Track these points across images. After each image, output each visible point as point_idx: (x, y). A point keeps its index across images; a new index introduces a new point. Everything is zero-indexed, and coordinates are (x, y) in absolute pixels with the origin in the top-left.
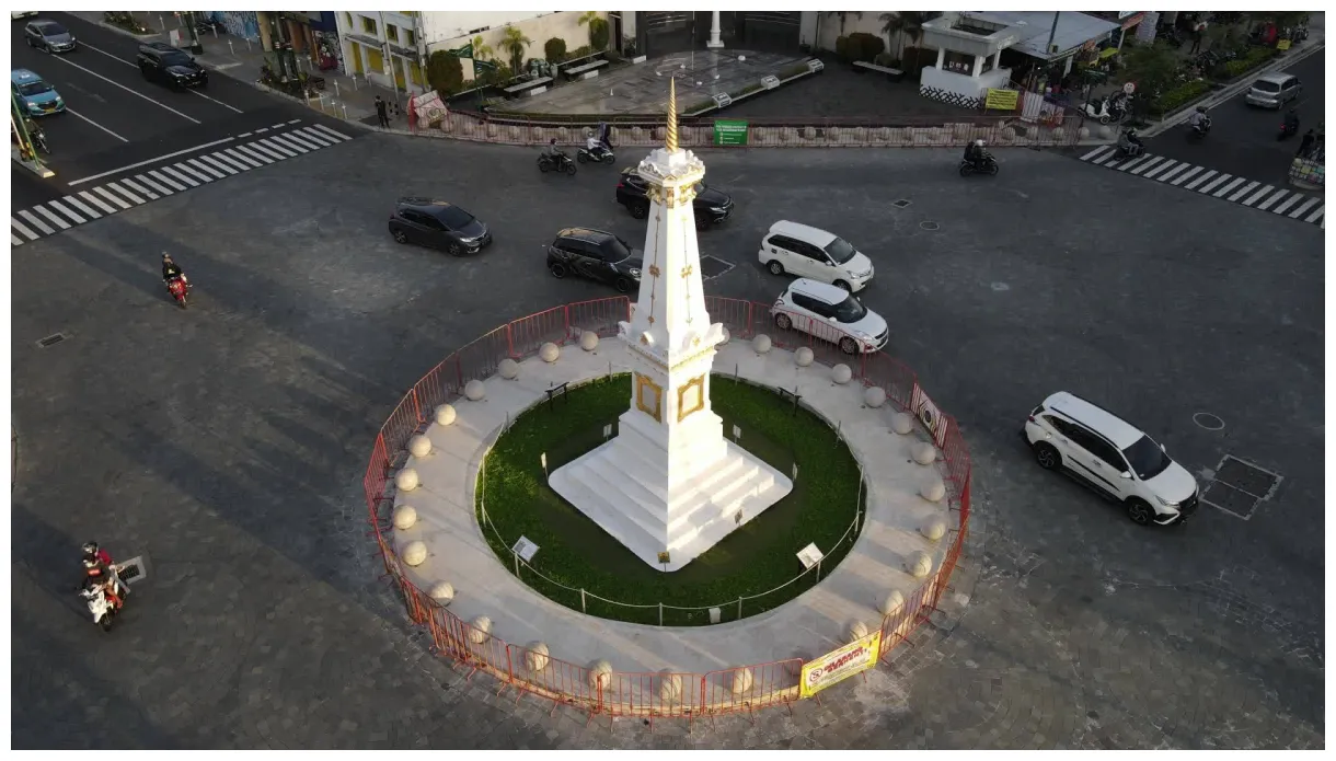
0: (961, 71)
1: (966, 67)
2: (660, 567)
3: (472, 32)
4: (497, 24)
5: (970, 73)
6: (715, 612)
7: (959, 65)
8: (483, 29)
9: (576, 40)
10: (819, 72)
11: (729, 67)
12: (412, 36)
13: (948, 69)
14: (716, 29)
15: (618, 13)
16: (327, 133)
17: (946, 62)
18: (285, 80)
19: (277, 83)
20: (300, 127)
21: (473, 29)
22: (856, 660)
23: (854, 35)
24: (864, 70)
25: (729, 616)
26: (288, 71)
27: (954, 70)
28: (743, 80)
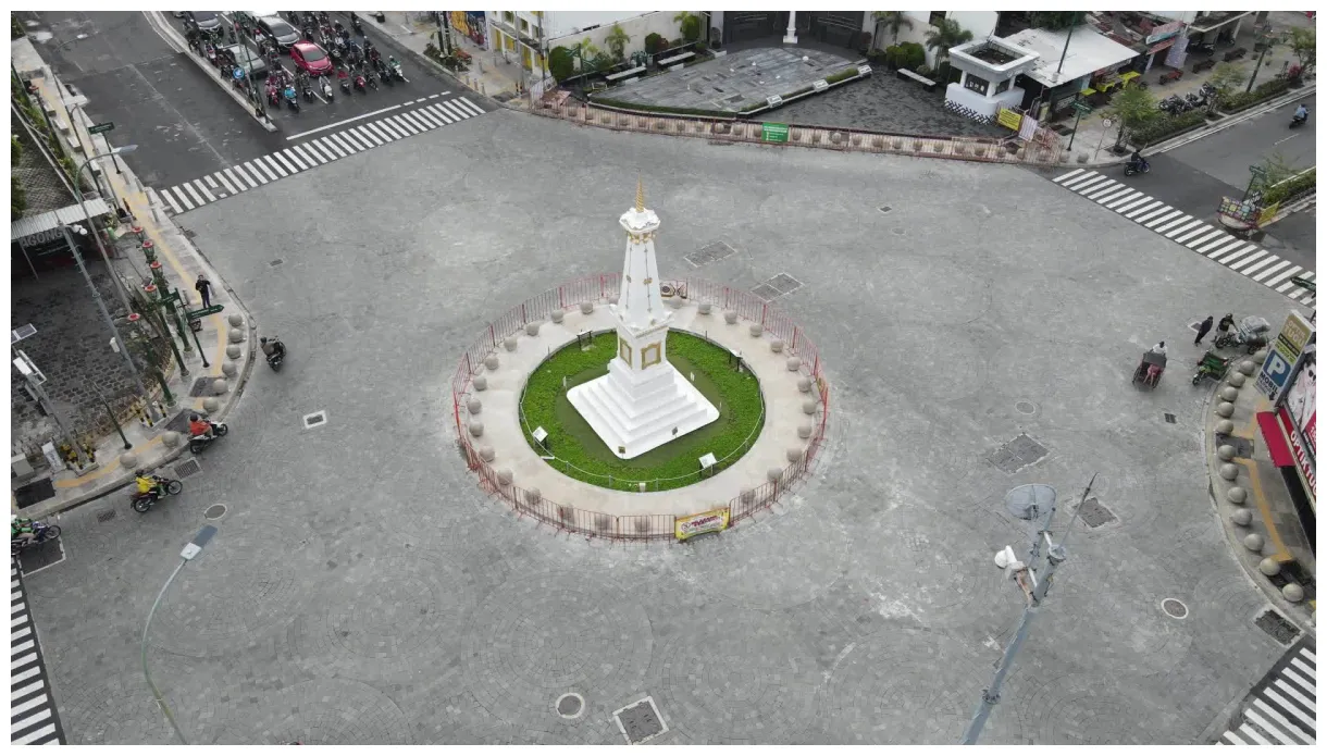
0: (978, 91)
1: (982, 88)
2: (620, 455)
3: (585, 30)
4: (606, 23)
5: (984, 93)
6: (642, 484)
7: (977, 86)
8: (594, 27)
9: (671, 33)
10: (867, 76)
11: (793, 67)
12: (539, 31)
13: (969, 88)
14: (791, 28)
15: (709, 12)
16: (469, 107)
17: (967, 81)
18: (442, 56)
19: (436, 58)
20: (448, 98)
21: (586, 27)
22: (712, 522)
23: (905, 44)
24: (906, 78)
25: (649, 489)
26: (446, 50)
27: (972, 89)
28: (799, 82)
